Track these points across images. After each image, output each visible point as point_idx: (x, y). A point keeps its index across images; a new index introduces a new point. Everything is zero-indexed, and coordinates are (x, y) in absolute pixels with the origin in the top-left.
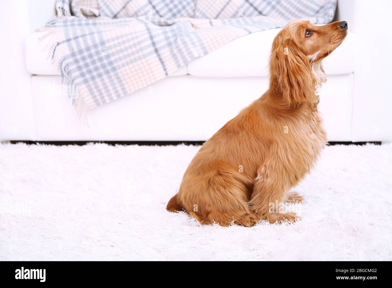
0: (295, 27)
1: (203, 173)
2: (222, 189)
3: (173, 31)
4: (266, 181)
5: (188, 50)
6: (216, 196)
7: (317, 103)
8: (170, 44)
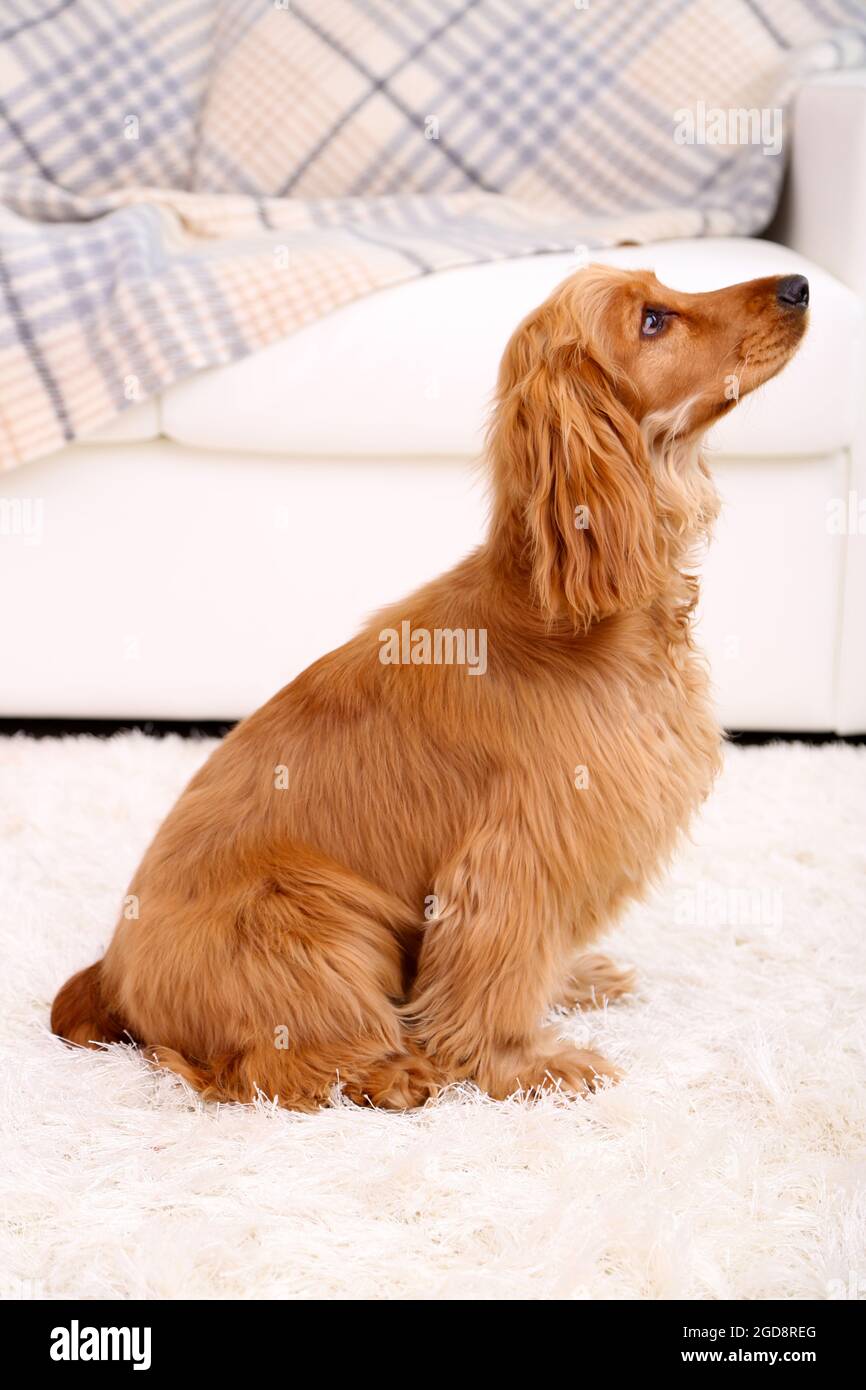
0: (597, 295)
1: (212, 888)
2: (295, 951)
3: (97, 248)
4: (472, 925)
5: (162, 333)
6: (272, 981)
7: (690, 608)
8: (83, 307)
